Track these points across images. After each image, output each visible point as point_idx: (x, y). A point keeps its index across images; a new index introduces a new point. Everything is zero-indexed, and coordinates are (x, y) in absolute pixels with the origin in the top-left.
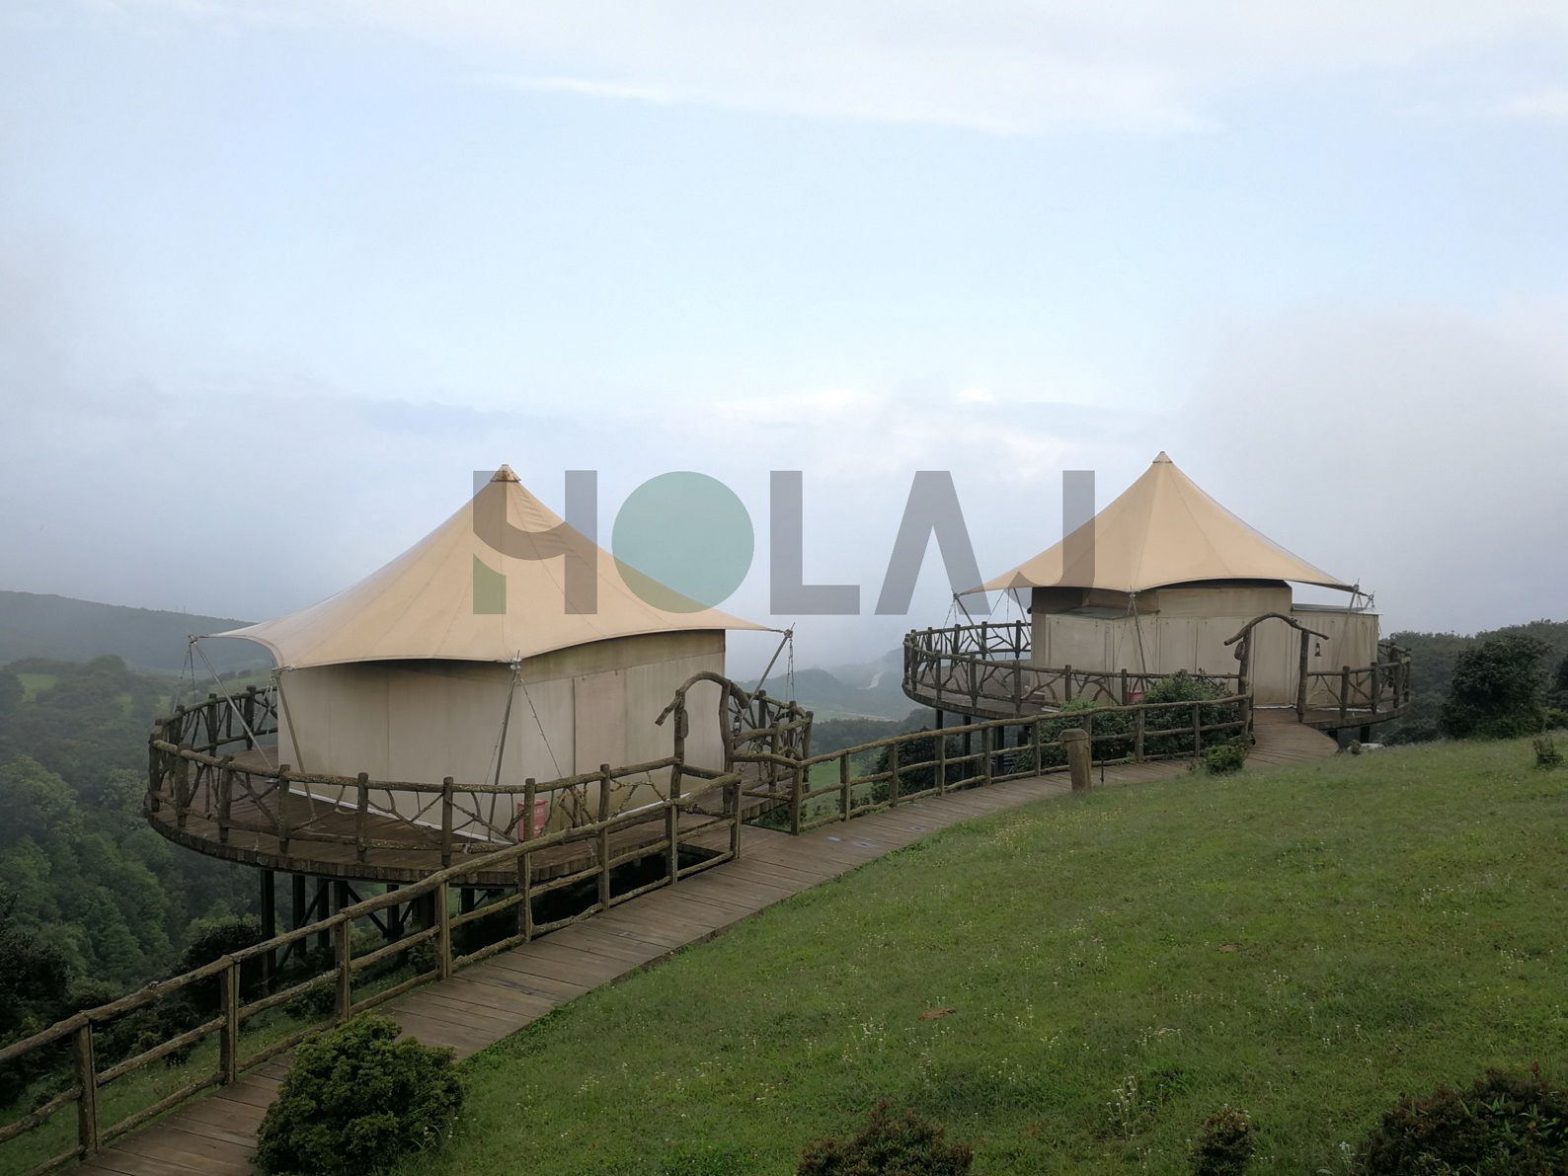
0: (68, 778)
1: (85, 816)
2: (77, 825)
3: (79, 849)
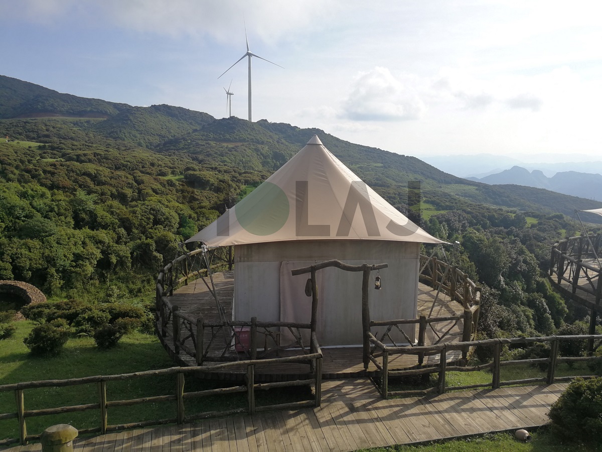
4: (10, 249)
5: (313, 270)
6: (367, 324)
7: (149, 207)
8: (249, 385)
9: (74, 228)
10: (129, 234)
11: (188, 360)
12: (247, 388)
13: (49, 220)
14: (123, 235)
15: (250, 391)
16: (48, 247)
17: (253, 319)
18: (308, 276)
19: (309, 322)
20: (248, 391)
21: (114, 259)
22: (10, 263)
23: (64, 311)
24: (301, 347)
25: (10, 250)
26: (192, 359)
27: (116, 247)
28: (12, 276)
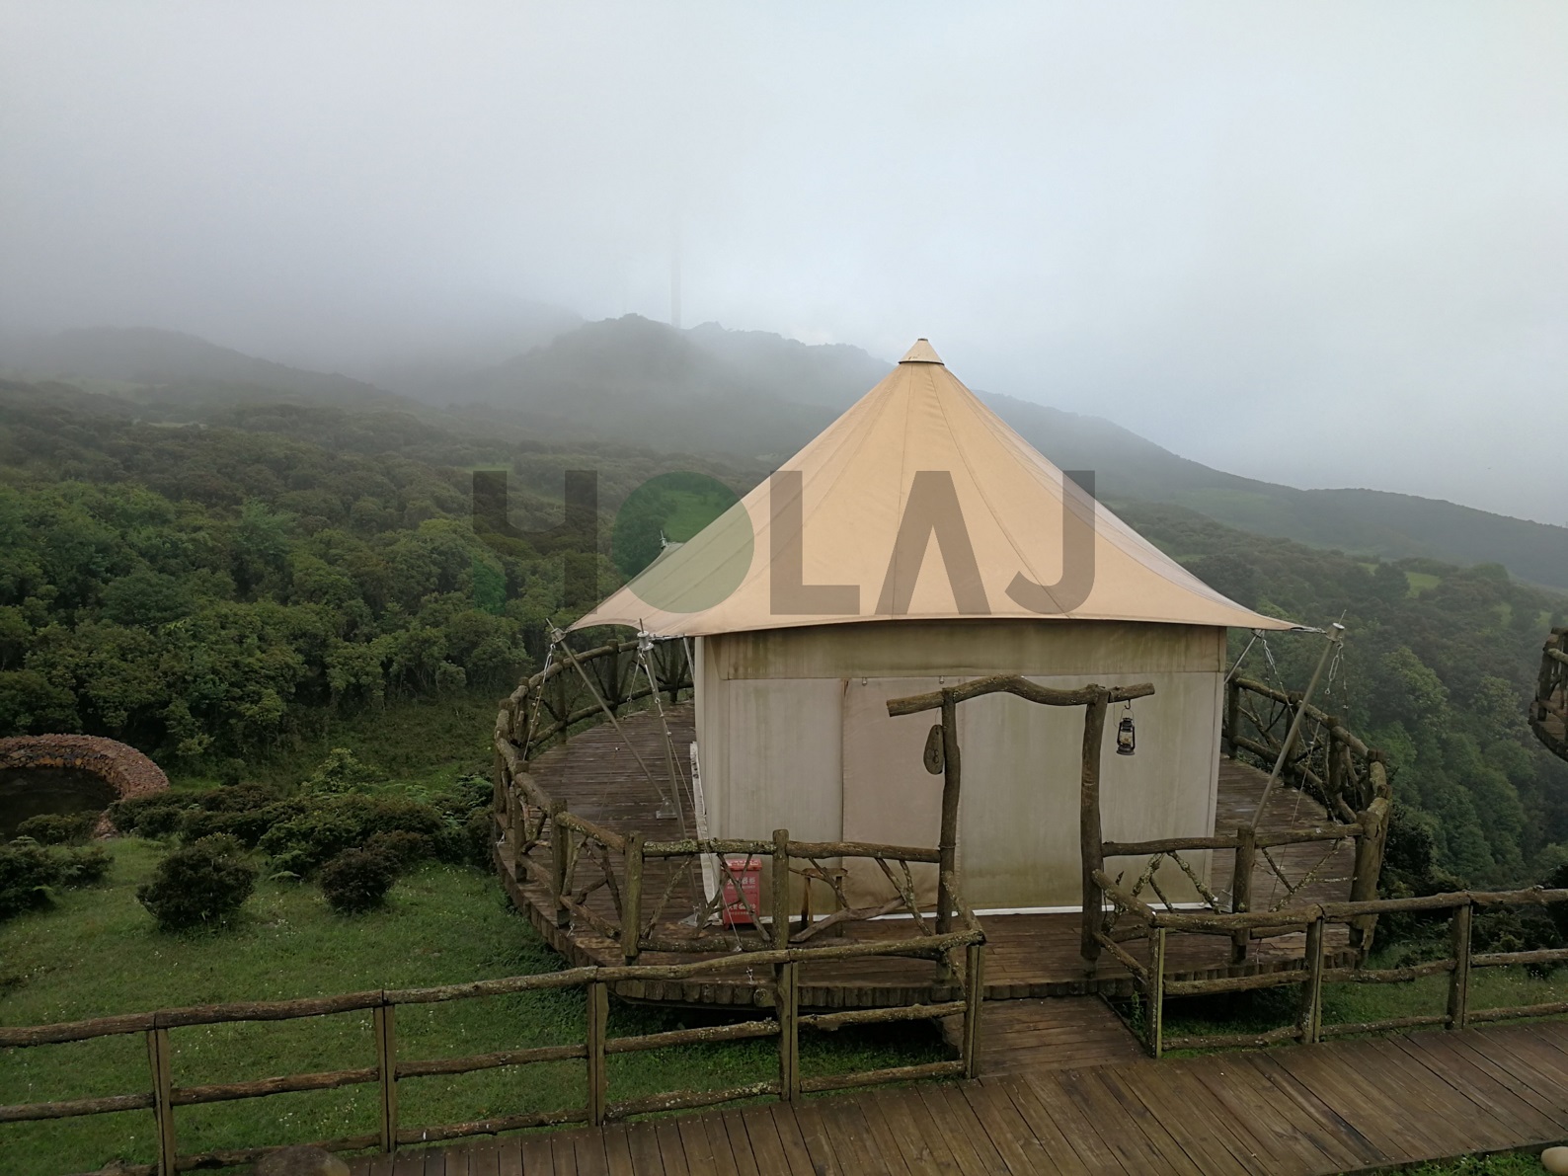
0: (1441, 675)
1: (1454, 716)
2: (1445, 722)
3: (1444, 744)
4: (72, 652)
5: (948, 701)
6: (1094, 848)
7: (429, 546)
8: (784, 1018)
9: (238, 600)
10: (377, 617)
11: (594, 946)
12: (780, 1024)
13: (173, 578)
14: (361, 616)
15: (786, 1034)
16: (171, 647)
17: (779, 836)
18: (935, 716)
19: (933, 843)
20: (781, 1031)
21: (338, 680)
22: (72, 688)
23: (232, 814)
24: (910, 910)
25: (71, 656)
26: (606, 945)
27: (346, 647)
28: (79, 722)
